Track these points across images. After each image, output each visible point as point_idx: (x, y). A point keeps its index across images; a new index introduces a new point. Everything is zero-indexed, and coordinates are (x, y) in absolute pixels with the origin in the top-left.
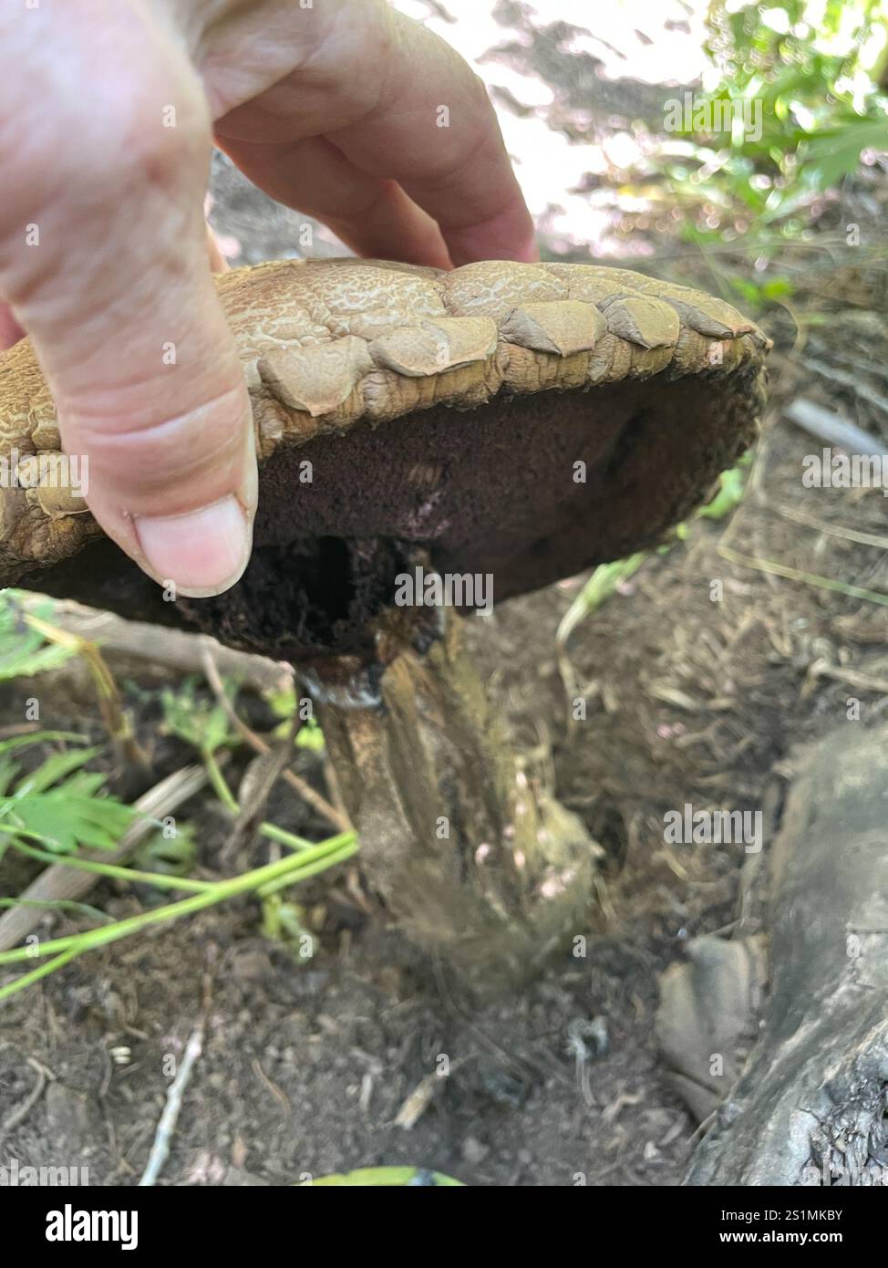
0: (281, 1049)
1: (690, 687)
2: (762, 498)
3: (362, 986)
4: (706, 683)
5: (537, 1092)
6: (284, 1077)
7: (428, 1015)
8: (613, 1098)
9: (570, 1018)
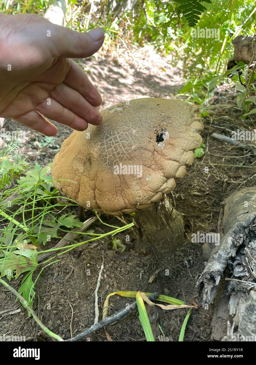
0: (121, 269)
1: (200, 191)
2: (209, 153)
3: (136, 256)
4: (203, 189)
5: (179, 276)
6: (123, 274)
7: (152, 259)
8: (196, 275)
9: (184, 258)
